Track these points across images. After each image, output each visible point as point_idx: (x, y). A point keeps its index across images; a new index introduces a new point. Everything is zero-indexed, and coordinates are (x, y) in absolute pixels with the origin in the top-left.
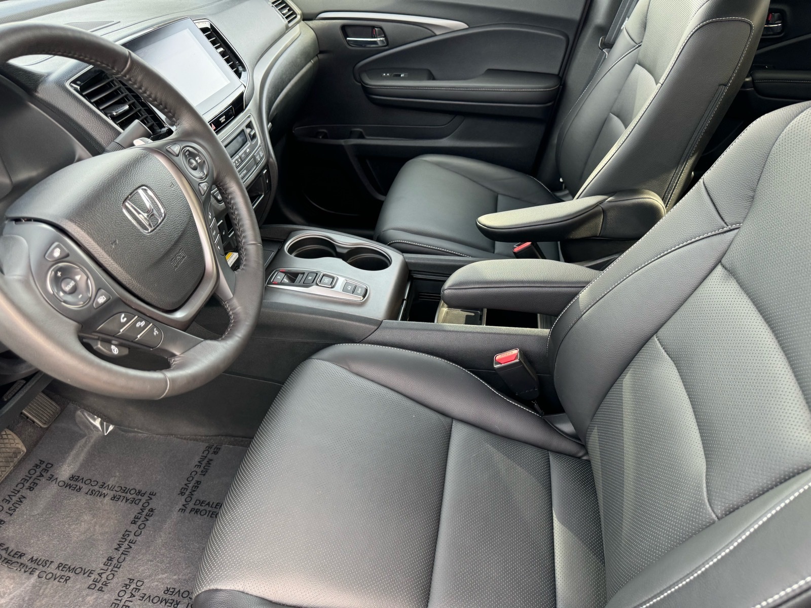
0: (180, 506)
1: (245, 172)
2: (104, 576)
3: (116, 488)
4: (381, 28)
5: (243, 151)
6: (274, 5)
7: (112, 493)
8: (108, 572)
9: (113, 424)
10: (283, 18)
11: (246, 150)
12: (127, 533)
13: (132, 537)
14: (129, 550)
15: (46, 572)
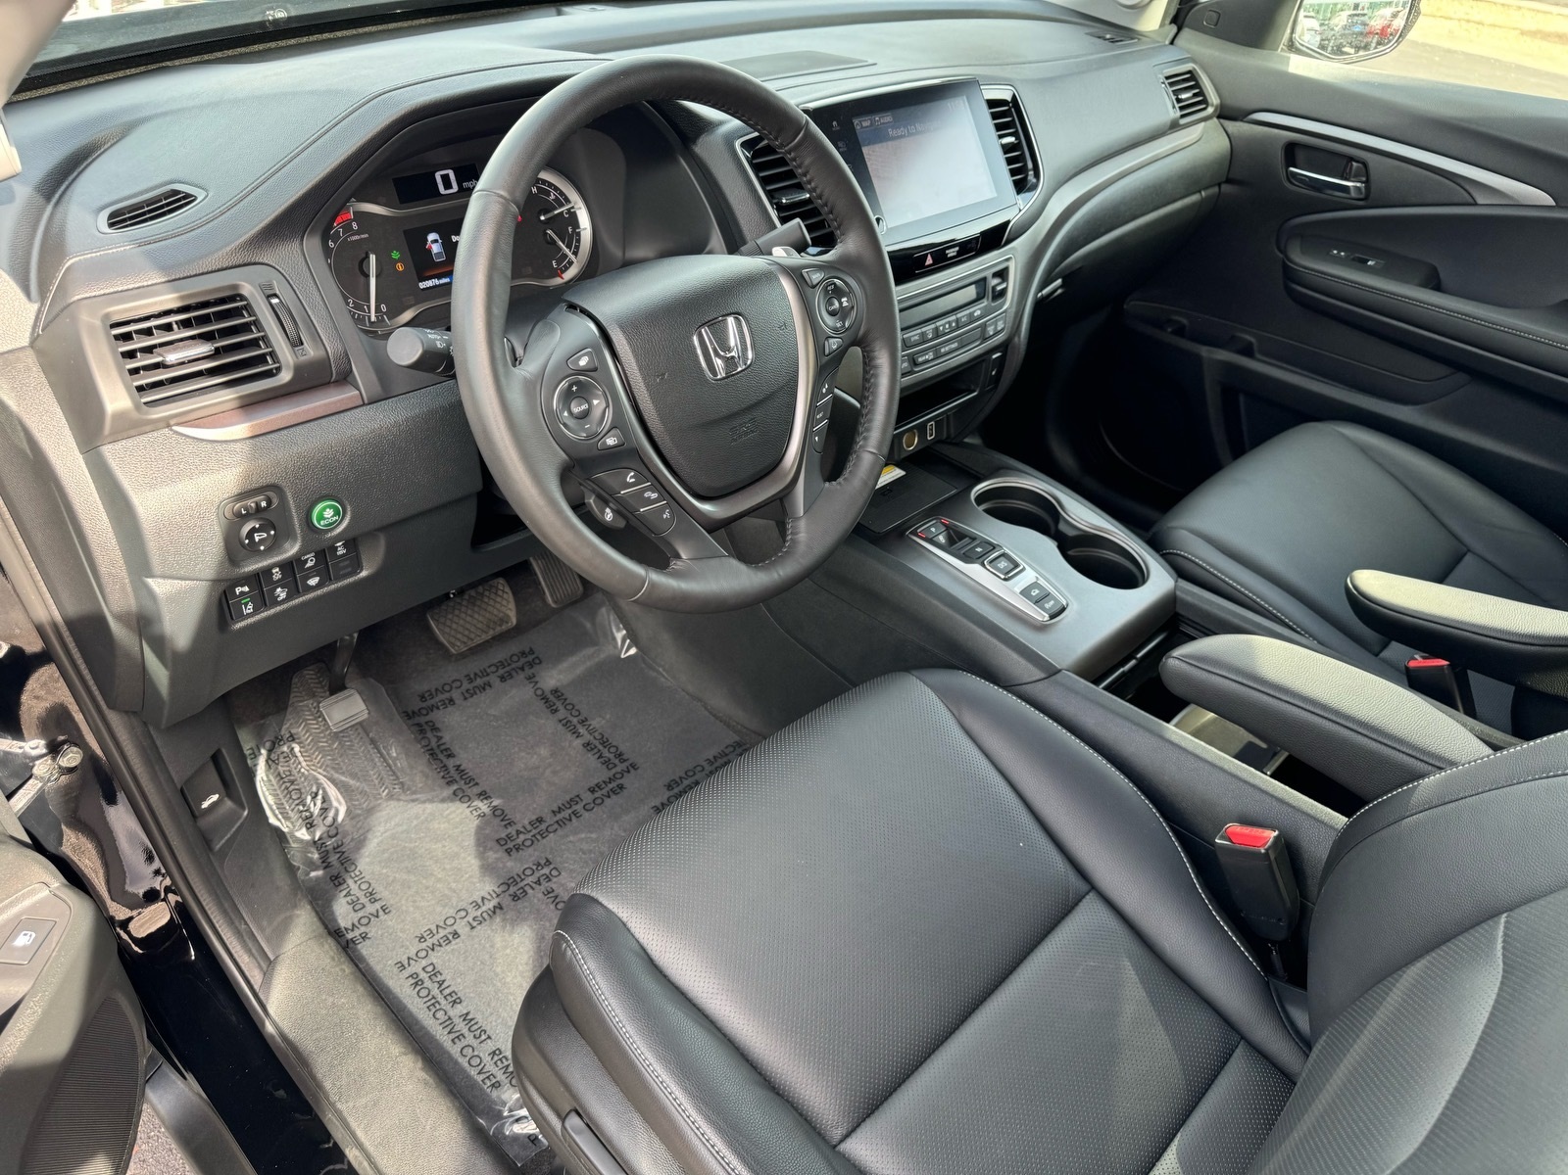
0: (658, 804)
1: (954, 346)
2: (522, 837)
3: (596, 734)
4: (1365, 164)
5: (968, 312)
6: (1167, 82)
7: (588, 737)
8: (529, 836)
9: (637, 647)
10: (1174, 107)
11: (974, 312)
12: (577, 799)
13: (579, 807)
14: (567, 822)
15: (464, 792)
